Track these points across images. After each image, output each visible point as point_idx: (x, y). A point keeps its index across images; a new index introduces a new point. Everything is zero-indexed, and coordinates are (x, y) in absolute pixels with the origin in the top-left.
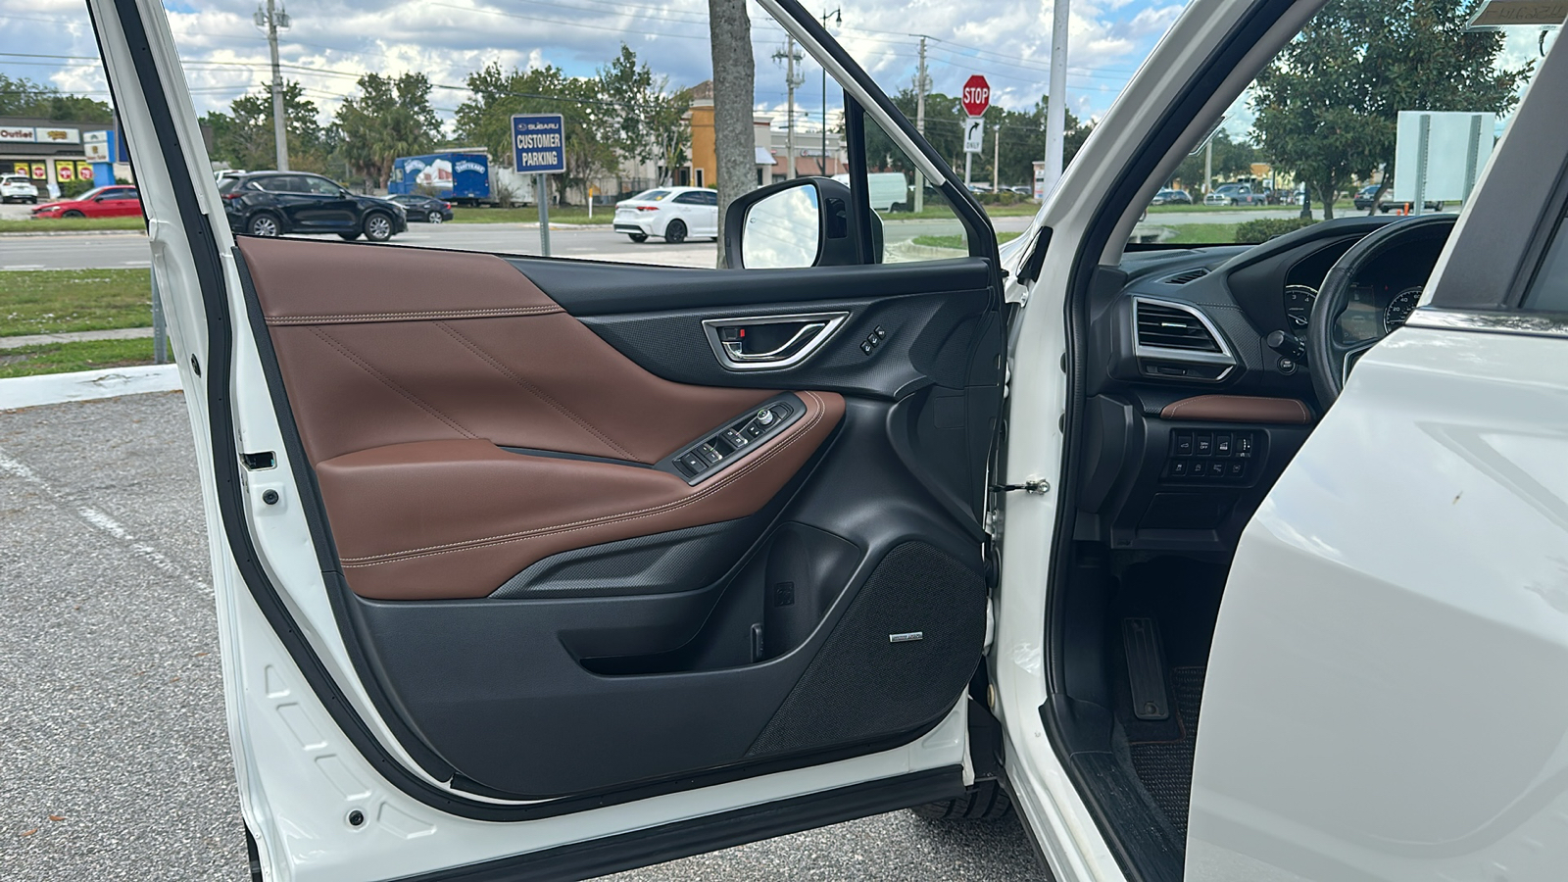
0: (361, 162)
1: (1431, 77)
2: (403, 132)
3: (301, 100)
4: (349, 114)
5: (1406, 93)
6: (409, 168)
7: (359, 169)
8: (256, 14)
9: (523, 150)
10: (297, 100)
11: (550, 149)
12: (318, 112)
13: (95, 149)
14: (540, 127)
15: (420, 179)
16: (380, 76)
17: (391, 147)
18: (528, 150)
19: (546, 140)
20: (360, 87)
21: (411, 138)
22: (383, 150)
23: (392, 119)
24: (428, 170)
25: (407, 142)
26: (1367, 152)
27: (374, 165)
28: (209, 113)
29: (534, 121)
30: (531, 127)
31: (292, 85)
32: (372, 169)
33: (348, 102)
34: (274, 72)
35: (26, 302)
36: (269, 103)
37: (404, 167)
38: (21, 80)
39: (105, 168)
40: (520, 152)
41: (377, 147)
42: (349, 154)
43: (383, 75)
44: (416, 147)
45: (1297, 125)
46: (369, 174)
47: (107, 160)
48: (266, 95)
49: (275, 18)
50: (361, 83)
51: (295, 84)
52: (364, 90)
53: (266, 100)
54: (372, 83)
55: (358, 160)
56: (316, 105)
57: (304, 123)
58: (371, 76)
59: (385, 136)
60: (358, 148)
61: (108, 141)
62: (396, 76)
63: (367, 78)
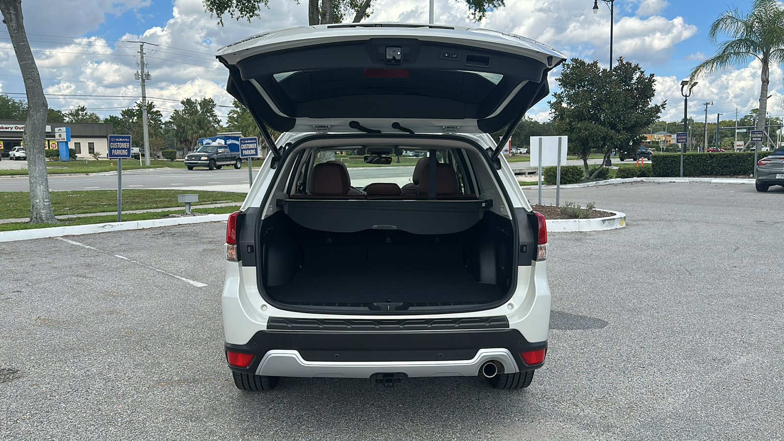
0: (182, 139)
1: (619, 108)
2: (202, 125)
3: (154, 110)
4: (176, 117)
5: (610, 115)
6: (205, 143)
7: (181, 142)
8: (135, 74)
9: (243, 149)
10: (152, 110)
11: (253, 149)
12: (162, 116)
13: (60, 136)
16: (192, 100)
17: (196, 133)
18: (245, 150)
19: (251, 146)
20: (182, 105)
21: (206, 128)
22: (192, 134)
23: (197, 119)
24: (213, 143)
25: (204, 130)
26: (595, 139)
27: (188, 141)
28: (110, 116)
31: (150, 103)
32: (187, 142)
33: (177, 112)
34: (143, 100)
35: (55, 204)
36: (139, 112)
37: (202, 142)
38: (21, 101)
39: (65, 143)
40: (242, 150)
41: (190, 132)
42: (176, 135)
43: (193, 100)
44: (208, 132)
45: (567, 128)
46: (186, 145)
47: (65, 140)
48: (137, 108)
49: (144, 76)
50: (183, 103)
51: (151, 103)
52: (184, 106)
53: (137, 110)
54: (188, 103)
55: (180, 138)
56: (161, 113)
57: (155, 121)
58: (187, 99)
59: (194, 127)
60: (181, 133)
61: (66, 132)
62: (199, 100)
63: (185, 100)
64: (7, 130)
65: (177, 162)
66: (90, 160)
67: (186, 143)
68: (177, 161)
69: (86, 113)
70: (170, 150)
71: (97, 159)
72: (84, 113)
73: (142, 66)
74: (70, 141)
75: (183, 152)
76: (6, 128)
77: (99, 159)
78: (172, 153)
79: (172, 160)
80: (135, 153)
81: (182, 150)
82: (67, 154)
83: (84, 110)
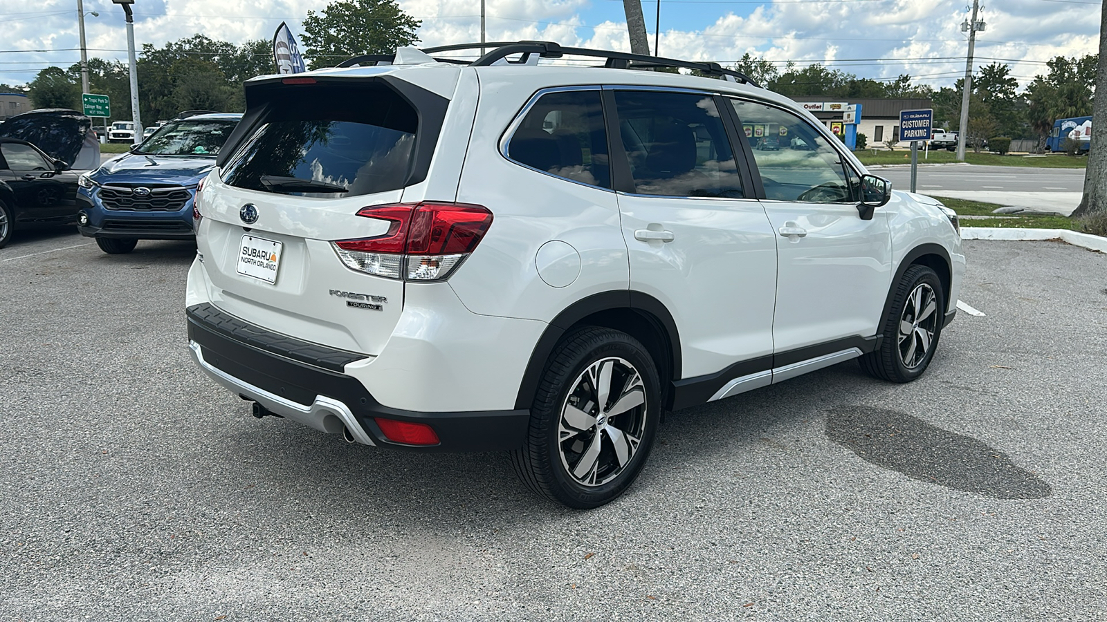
0: (1039, 122)
2: (1074, 99)
3: (1007, 77)
4: (1039, 87)
6: (1064, 127)
7: (1037, 126)
8: (962, 24)
10: (1004, 78)
11: (923, 128)
12: (1017, 86)
13: (849, 116)
14: (917, 116)
15: (1072, 135)
16: (1066, 58)
17: (1062, 111)
18: (908, 129)
19: (920, 123)
20: (1049, 67)
21: (1080, 104)
22: (1055, 113)
23: (1068, 90)
24: (1079, 128)
25: (1076, 107)
27: (1048, 124)
28: (941, 88)
29: (914, 113)
30: (912, 116)
31: (1002, 66)
32: (1047, 127)
33: (1039, 79)
34: (968, 62)
36: (982, 81)
37: (1061, 126)
38: (835, 71)
39: (852, 126)
41: (1051, 111)
42: (1031, 116)
43: (1068, 58)
44: (1083, 110)
46: (1044, 131)
47: (854, 122)
48: (980, 75)
49: (975, 25)
50: (1050, 64)
51: (1004, 67)
52: (1051, 69)
53: (980, 79)
54: (1059, 64)
55: (1037, 120)
56: (1016, 81)
57: (1006, 93)
58: (1058, 59)
59: (1059, 103)
60: (1039, 111)
61: (856, 111)
62: (1078, 58)
63: (1055, 60)
64: (819, 110)
65: (1008, 157)
66: (883, 150)
67: (1044, 127)
68: (1011, 155)
69: (909, 85)
70: (1002, 137)
71: (892, 149)
72: (907, 84)
73: (974, 11)
74: (859, 123)
75: (1039, 142)
76: (818, 107)
77: (895, 150)
78: (1003, 142)
79: (1002, 153)
80: (947, 142)
81: (1036, 139)
82: (853, 141)
83: (908, 80)
